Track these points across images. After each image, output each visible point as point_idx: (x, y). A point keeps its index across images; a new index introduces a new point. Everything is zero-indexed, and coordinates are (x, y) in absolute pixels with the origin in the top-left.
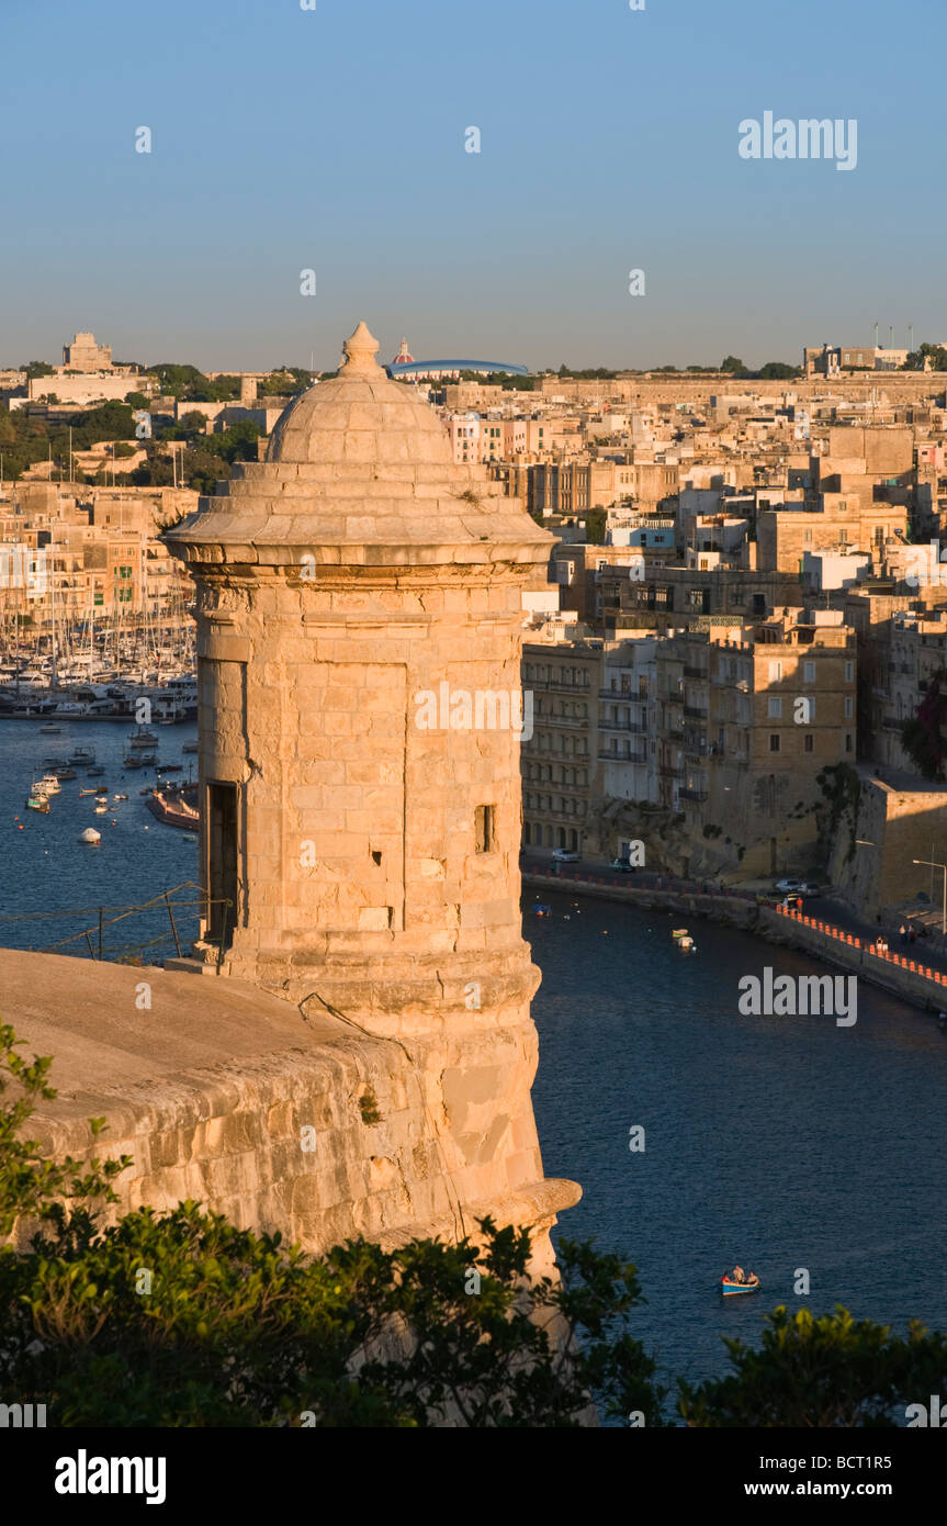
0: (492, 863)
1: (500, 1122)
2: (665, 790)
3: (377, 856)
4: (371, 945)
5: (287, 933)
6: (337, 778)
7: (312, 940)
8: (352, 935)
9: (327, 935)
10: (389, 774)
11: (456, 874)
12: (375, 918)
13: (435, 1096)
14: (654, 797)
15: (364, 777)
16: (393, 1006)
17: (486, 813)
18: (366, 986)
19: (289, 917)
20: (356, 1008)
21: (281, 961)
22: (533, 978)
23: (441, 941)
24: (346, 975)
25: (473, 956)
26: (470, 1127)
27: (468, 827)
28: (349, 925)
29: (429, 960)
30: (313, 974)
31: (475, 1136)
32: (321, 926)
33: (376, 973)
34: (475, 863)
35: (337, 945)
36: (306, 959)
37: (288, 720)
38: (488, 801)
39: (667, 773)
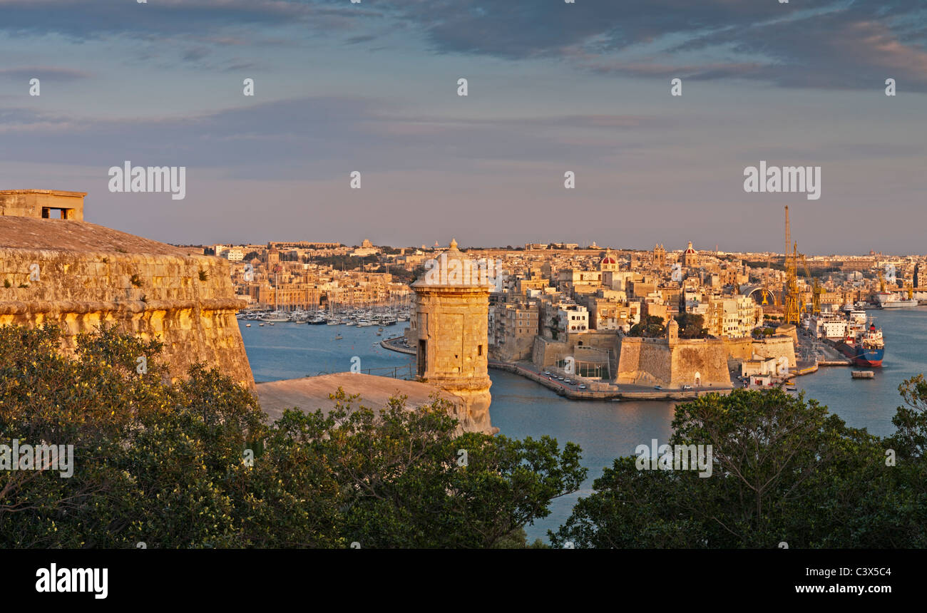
0: (481, 358)
1: (483, 414)
2: (496, 341)
3: (456, 356)
4: (455, 376)
5: (436, 373)
6: (448, 339)
7: (442, 374)
8: (451, 373)
9: (445, 373)
10: (459, 338)
11: (473, 361)
12: (456, 370)
13: (469, 409)
14: (494, 343)
15: (454, 339)
16: (460, 389)
17: (480, 347)
18: (453, 385)
19: (437, 369)
20: (451, 390)
21: (435, 379)
22: (490, 383)
23: (470, 375)
24: (449, 383)
25: (477, 379)
26: (476, 416)
27: (476, 350)
28: (450, 371)
29: (469, 379)
30: (442, 382)
31: (477, 418)
32: (444, 371)
33: (456, 382)
34: (478, 358)
35: (448, 376)
36: (441, 379)
37: (437, 327)
38: (481, 344)
39: (496, 337)
